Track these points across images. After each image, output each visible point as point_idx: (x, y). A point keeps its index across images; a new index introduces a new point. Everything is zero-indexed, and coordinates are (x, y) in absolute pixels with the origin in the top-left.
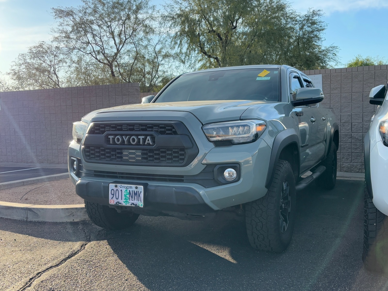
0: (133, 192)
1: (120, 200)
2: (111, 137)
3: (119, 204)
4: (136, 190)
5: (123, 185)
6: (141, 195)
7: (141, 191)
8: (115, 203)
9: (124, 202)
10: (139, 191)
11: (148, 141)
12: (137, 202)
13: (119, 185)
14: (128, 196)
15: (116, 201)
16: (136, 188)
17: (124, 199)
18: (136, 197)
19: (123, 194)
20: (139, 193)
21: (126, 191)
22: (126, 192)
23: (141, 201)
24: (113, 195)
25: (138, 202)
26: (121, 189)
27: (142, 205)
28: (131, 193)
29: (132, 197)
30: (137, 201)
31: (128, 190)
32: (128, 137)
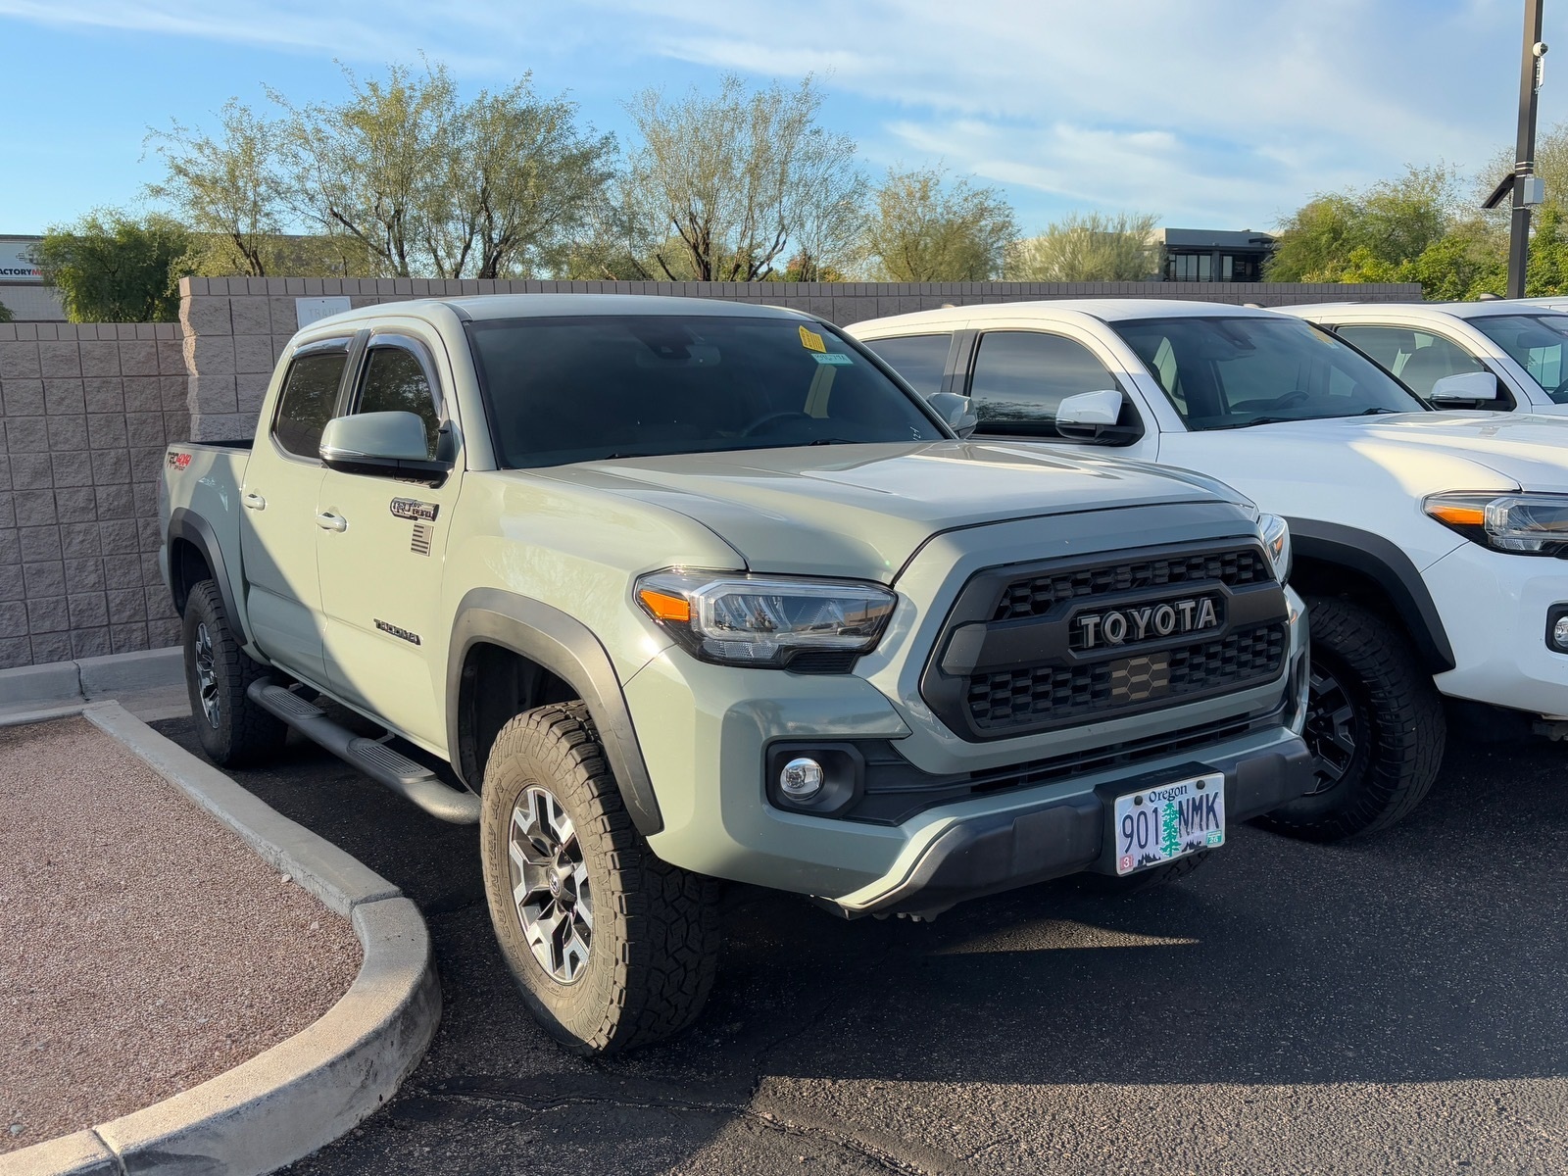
0: (1191, 802)
1: (1151, 850)
2: (1090, 621)
3: (1148, 864)
4: (1197, 794)
5: (1158, 790)
6: (1216, 806)
7: (1217, 793)
8: (1136, 864)
9: (1164, 850)
10: (1207, 795)
11: (1208, 614)
12: (1202, 833)
13: (1145, 794)
14: (1175, 823)
15: (1137, 854)
16: (1200, 786)
17: (1164, 838)
18: (1197, 820)
19: (1161, 820)
20: (1211, 799)
21: (1170, 806)
22: (1168, 812)
23: (1217, 827)
24: (1131, 836)
25: (1205, 832)
26: (1154, 805)
27: (1219, 838)
28: (1185, 807)
29: (1186, 824)
30: (1202, 830)
31: (1175, 804)
32: (1148, 612)
